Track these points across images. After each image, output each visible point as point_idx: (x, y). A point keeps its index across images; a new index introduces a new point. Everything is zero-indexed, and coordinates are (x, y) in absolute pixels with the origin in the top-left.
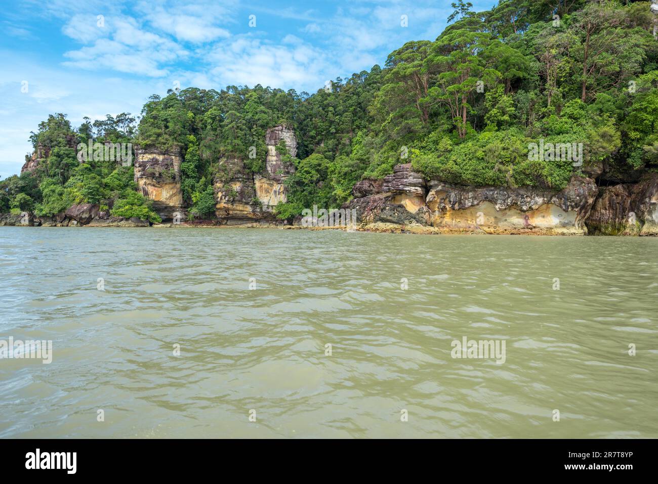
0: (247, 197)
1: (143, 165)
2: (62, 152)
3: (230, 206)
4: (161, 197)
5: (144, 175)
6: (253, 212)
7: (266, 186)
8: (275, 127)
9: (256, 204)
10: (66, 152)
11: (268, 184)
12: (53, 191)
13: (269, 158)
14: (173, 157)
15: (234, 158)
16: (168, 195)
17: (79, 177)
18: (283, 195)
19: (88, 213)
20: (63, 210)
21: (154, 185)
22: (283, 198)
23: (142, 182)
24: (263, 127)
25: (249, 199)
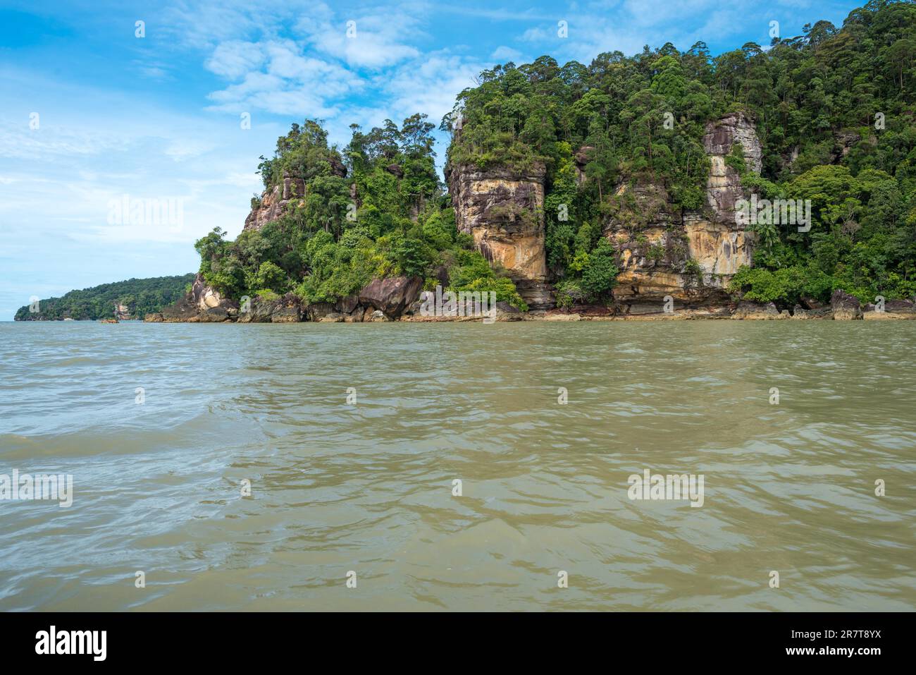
0: (677, 258)
1: (480, 201)
2: (329, 185)
3: (644, 277)
4: (515, 263)
5: (483, 220)
6: (686, 288)
7: (705, 236)
8: (722, 118)
9: (693, 272)
10: (335, 185)
11: (709, 232)
12: (331, 255)
13: (713, 181)
14: (535, 185)
15: (648, 181)
16: (527, 258)
17: (362, 230)
18: (743, 254)
19: (402, 295)
20: (355, 290)
21: (500, 240)
22: (743, 259)
23: (479, 235)
24: (698, 119)
25: (681, 263)
